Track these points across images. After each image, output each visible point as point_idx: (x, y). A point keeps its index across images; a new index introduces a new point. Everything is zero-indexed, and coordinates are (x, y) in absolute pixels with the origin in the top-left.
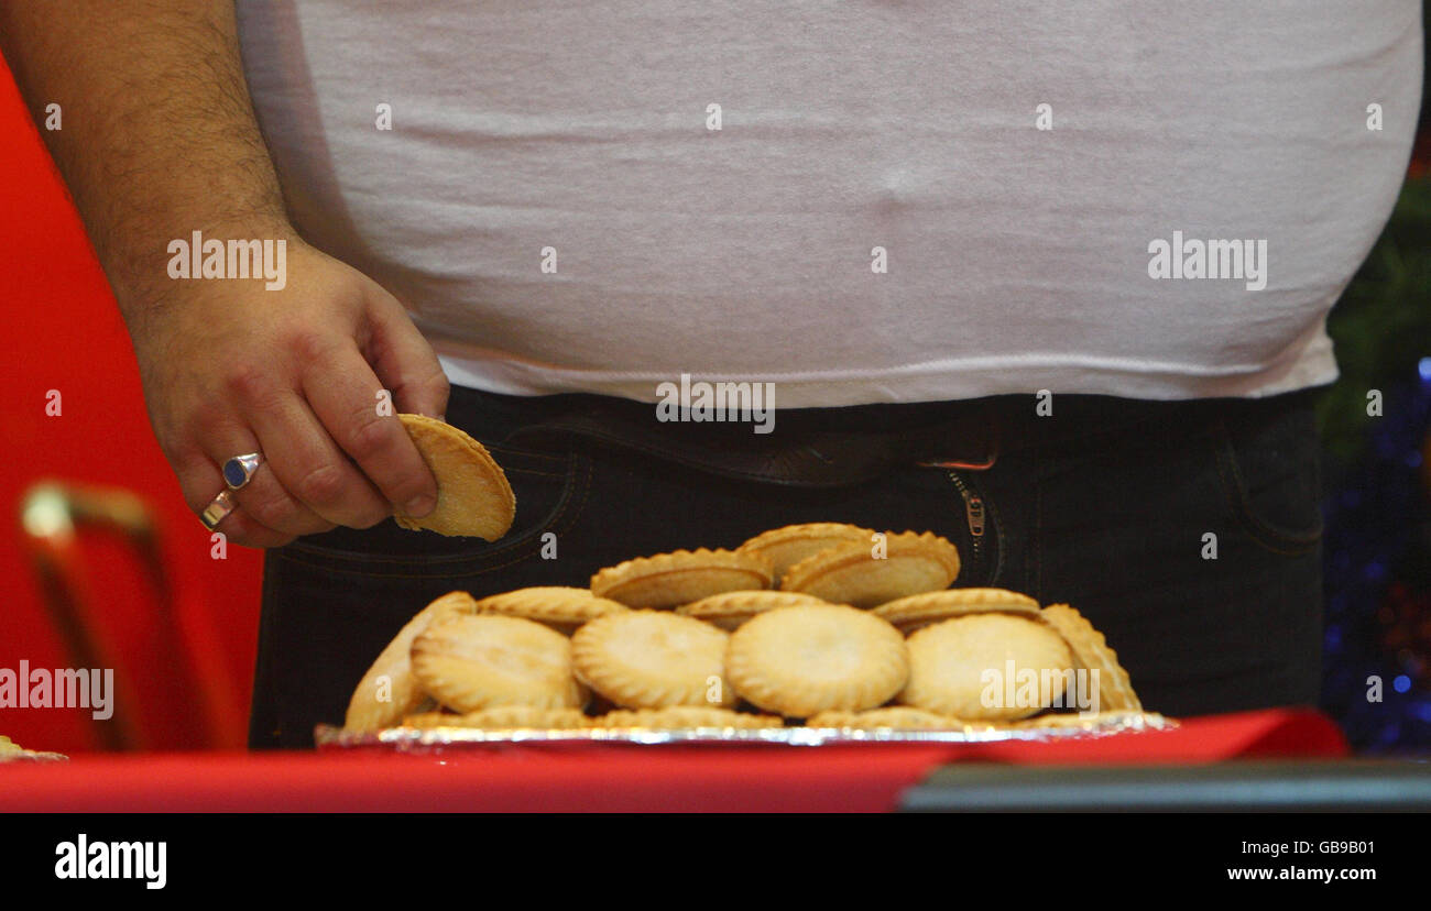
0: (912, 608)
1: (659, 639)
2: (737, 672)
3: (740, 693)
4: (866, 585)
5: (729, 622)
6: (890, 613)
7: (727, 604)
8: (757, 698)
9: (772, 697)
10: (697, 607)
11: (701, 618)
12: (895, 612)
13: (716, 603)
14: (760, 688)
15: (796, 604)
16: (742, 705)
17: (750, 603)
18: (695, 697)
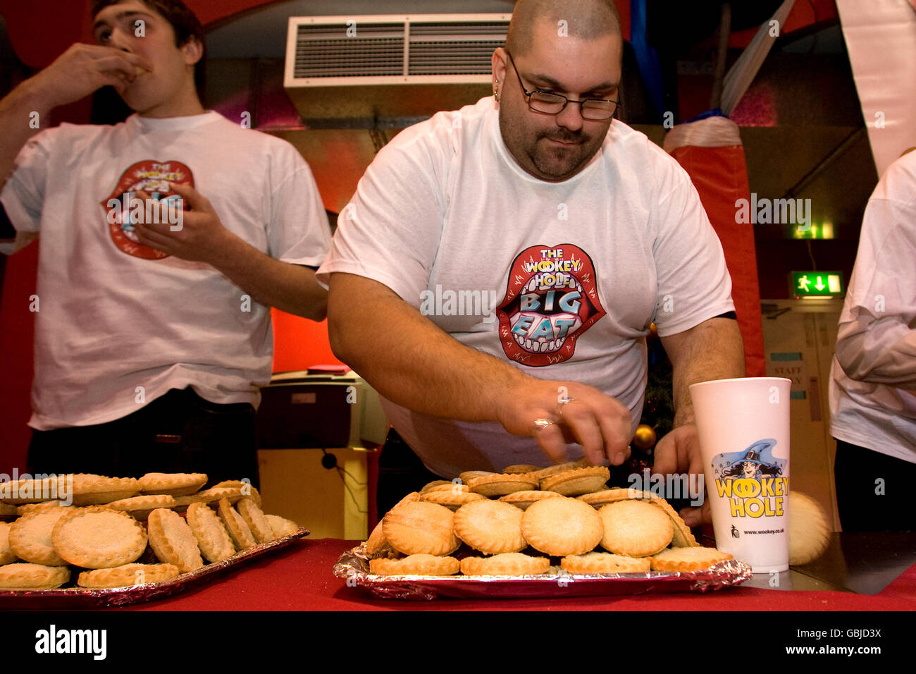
0: (601, 497)
1: (492, 514)
2: (527, 533)
3: (529, 543)
4: (578, 487)
5: (523, 506)
6: (591, 499)
7: (521, 497)
8: (537, 547)
9: (544, 547)
10: (508, 498)
11: (510, 503)
12: (594, 499)
13: (517, 496)
14: (539, 541)
15: (550, 497)
16: (529, 550)
17: (531, 497)
18: (508, 545)
